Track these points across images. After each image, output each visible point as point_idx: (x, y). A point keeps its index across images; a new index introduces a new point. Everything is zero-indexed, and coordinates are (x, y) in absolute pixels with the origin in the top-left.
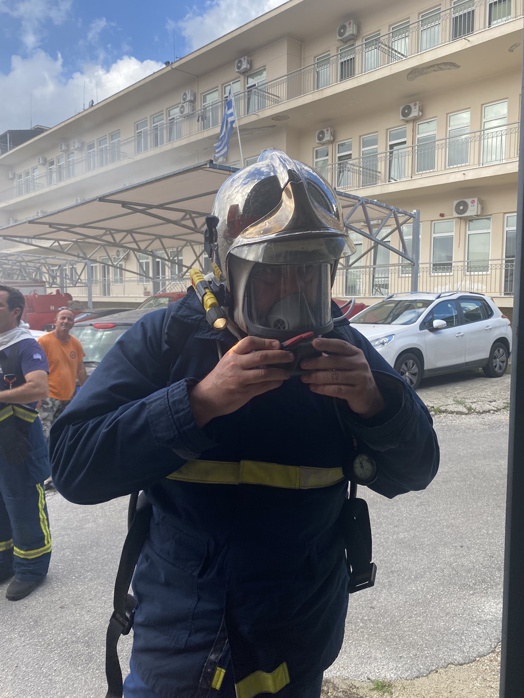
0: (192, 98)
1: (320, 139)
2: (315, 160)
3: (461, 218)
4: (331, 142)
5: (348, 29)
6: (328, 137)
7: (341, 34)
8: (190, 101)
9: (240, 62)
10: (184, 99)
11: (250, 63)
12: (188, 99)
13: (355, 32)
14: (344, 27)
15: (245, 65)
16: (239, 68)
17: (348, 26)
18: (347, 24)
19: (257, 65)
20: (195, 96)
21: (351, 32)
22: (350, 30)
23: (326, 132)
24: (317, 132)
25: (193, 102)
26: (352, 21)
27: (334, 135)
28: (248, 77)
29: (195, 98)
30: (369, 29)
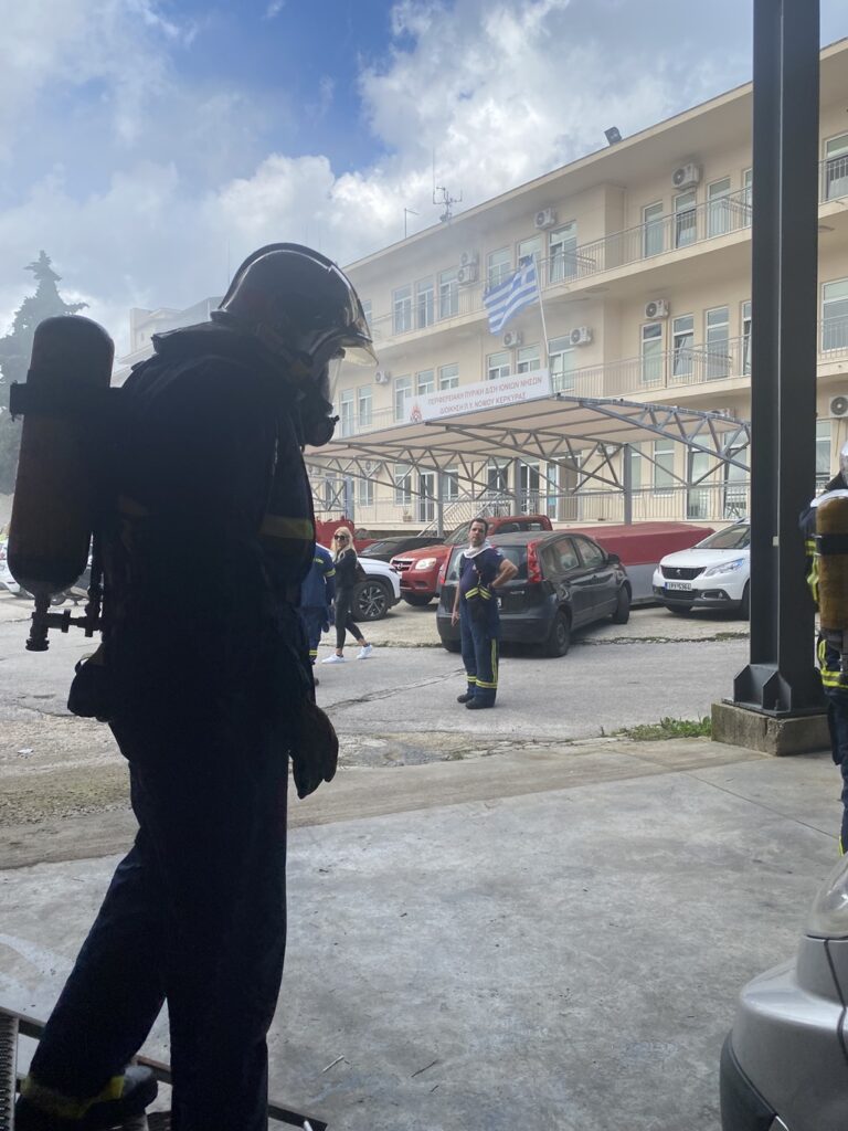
0: (475, 261)
1: (650, 314)
2: (643, 341)
3: (839, 419)
4: (666, 318)
5: (687, 176)
6: (660, 312)
7: (677, 182)
8: (471, 265)
9: (541, 215)
10: (463, 262)
11: (555, 217)
12: (469, 262)
13: (696, 179)
14: (681, 172)
15: (548, 220)
16: (539, 223)
17: (686, 171)
18: (685, 168)
19: (564, 219)
20: (478, 258)
21: (691, 180)
22: (690, 176)
23: (658, 305)
24: (646, 306)
25: (476, 265)
26: (692, 165)
27: (668, 309)
28: (551, 233)
29: (478, 260)
30: (714, 175)
